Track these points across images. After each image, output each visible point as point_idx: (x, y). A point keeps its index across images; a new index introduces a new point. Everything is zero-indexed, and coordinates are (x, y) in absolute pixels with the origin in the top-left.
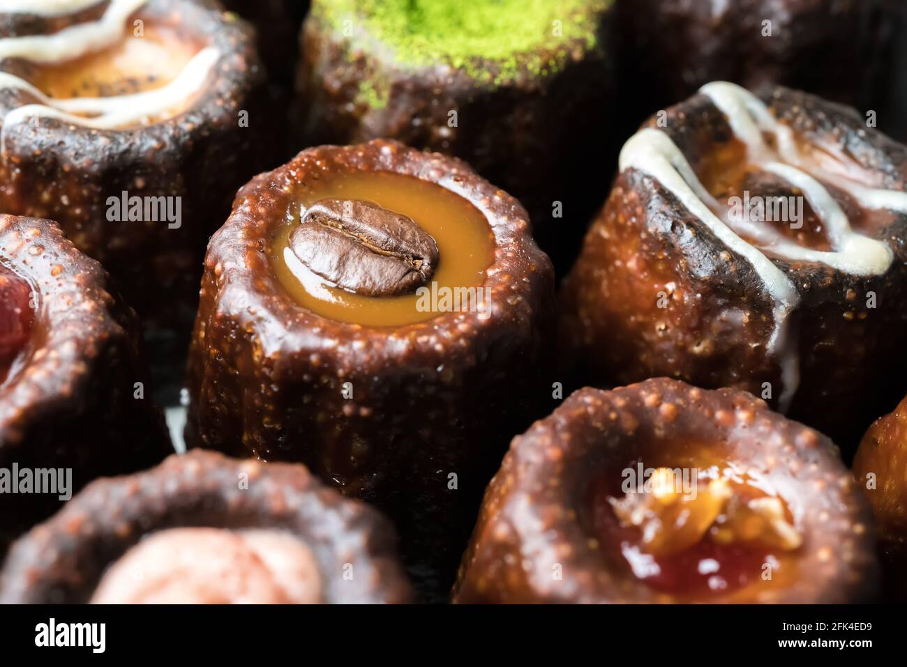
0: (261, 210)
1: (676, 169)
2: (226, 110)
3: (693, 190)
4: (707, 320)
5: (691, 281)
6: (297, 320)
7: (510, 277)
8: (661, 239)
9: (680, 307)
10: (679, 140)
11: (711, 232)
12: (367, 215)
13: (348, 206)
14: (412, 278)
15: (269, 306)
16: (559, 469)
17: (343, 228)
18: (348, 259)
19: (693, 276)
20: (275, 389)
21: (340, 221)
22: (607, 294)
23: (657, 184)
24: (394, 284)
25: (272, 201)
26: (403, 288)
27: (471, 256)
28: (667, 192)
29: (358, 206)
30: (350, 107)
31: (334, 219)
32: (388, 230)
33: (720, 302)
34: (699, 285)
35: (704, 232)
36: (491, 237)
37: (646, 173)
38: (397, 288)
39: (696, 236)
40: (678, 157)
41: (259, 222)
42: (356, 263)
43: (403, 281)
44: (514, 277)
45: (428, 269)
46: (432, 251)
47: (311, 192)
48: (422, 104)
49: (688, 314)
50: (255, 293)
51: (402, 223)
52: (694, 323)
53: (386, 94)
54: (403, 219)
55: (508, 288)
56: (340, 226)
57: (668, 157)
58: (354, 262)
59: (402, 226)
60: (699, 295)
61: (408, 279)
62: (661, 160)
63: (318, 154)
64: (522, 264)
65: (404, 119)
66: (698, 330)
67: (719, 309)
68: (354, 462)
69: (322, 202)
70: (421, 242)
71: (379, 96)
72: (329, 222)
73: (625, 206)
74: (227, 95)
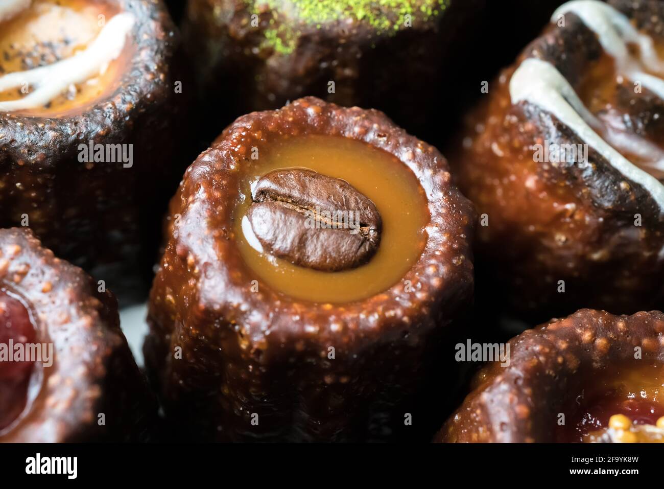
0: (217, 194)
1: (566, 99)
2: (157, 84)
3: (581, 115)
4: (606, 236)
5: (594, 207)
6: (277, 310)
7: (450, 236)
8: (564, 172)
9: (581, 225)
10: (563, 68)
11: (608, 163)
12: (312, 187)
13: (292, 179)
14: (365, 249)
15: (249, 300)
16: (529, 425)
17: (293, 201)
18: (307, 239)
19: (596, 204)
20: (264, 371)
21: (290, 196)
22: (503, 203)
23: (554, 119)
24: (352, 258)
25: (224, 182)
26: (360, 260)
27: (408, 213)
28: (564, 127)
29: (302, 178)
30: (256, 51)
31: (284, 195)
32: (335, 203)
33: (619, 223)
34: (601, 212)
35: (603, 164)
36: (421, 192)
37: (542, 108)
38: (355, 261)
39: (598, 170)
40: (567, 88)
41: (218, 208)
42: (315, 241)
43: (359, 253)
44: (453, 236)
45: (376, 235)
46: (376, 218)
47: (256, 167)
48: (327, 51)
49: (589, 232)
50: (234, 287)
51: (343, 190)
52: (594, 239)
53: (293, 44)
54: (344, 185)
55: (451, 248)
56: (290, 201)
57: (559, 89)
58: (312, 241)
59: (344, 193)
60: (601, 220)
61: (363, 251)
62: (554, 95)
63: (252, 125)
64: (456, 220)
65: (311, 64)
66: (598, 244)
67: (618, 229)
68: (331, 411)
69: (267, 177)
70: (365, 209)
71: (285, 44)
72: (279, 198)
73: (521, 134)
74: (153, 67)
